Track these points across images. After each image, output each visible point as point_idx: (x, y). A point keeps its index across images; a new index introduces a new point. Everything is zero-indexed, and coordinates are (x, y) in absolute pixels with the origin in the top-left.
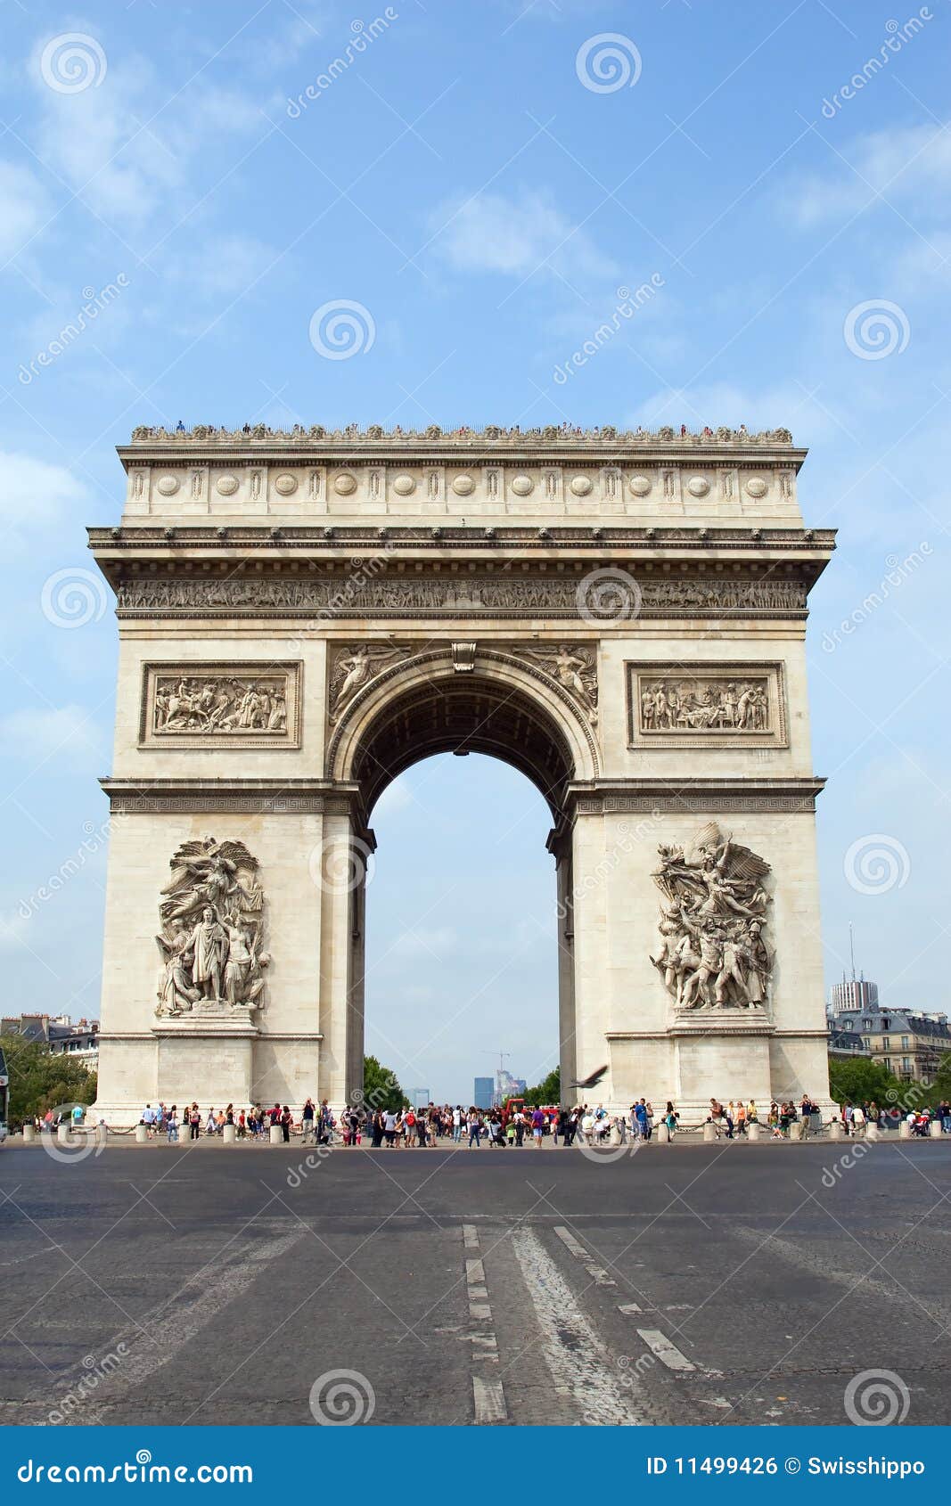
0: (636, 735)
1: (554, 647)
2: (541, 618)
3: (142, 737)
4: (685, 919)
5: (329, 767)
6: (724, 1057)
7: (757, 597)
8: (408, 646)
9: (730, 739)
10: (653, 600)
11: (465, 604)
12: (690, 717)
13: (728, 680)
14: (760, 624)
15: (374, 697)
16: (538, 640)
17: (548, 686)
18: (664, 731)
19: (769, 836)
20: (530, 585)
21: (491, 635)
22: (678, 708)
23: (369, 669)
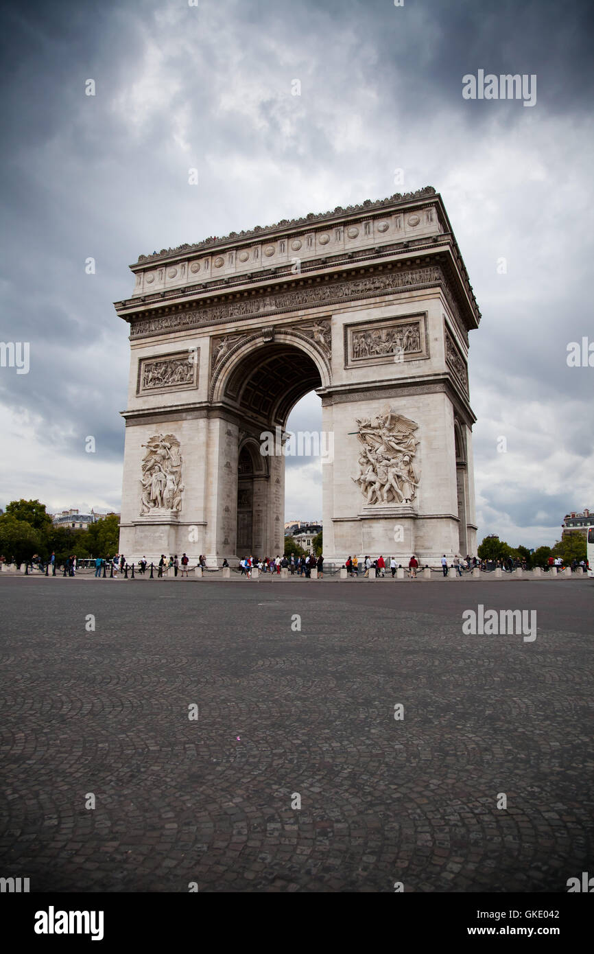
0: (350, 362)
1: (311, 323)
2: (303, 309)
3: (138, 392)
4: (369, 456)
5: (211, 395)
6: (386, 530)
7: (412, 279)
8: (244, 333)
10: (358, 291)
11: (269, 309)
12: (377, 349)
13: (398, 326)
14: (414, 293)
15: (231, 360)
16: (304, 320)
17: (309, 344)
18: (364, 358)
19: (418, 408)
20: (297, 294)
21: (280, 322)
22: (371, 345)
23: (229, 347)
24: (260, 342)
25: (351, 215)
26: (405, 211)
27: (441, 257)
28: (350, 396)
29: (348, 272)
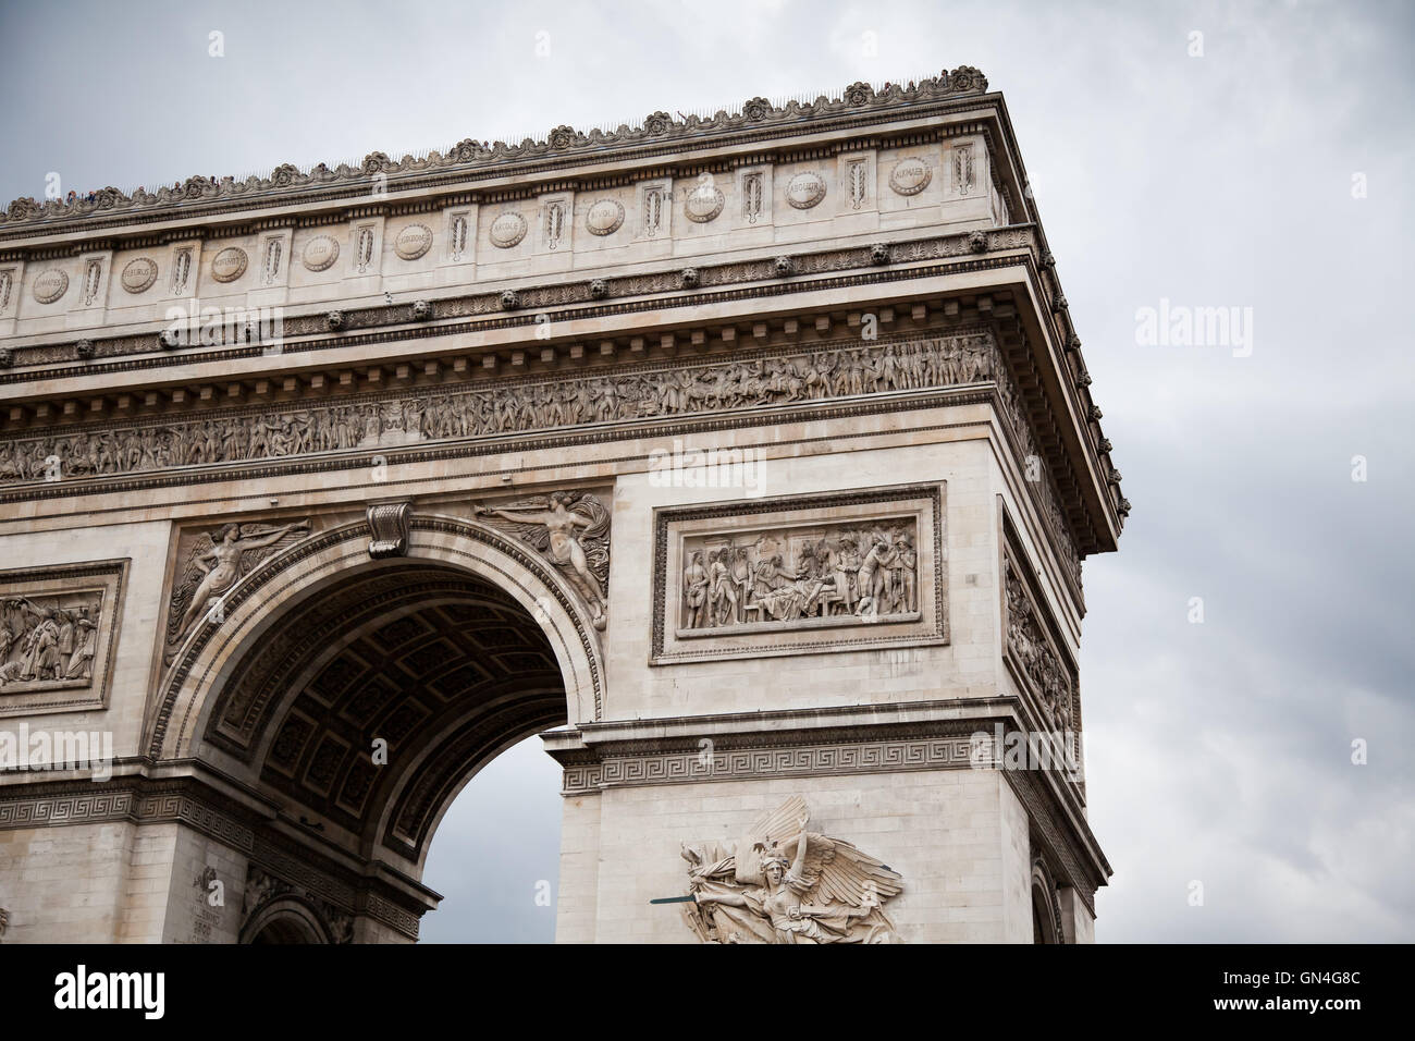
0: (670, 643)
1: (543, 498)
2: (517, 449)
5: (154, 735)
7: (898, 370)
8: (304, 518)
9: (838, 635)
10: (712, 398)
11: (396, 438)
12: (766, 601)
13: (843, 528)
14: (903, 419)
15: (243, 611)
16: (514, 488)
17: (527, 566)
18: (720, 629)
19: (906, 817)
20: (500, 395)
21: (435, 488)
22: (748, 586)
23: (240, 563)
24: (356, 552)
25: (700, 145)
26: (883, 143)
27: (997, 303)
28: (665, 761)
29: (681, 333)
